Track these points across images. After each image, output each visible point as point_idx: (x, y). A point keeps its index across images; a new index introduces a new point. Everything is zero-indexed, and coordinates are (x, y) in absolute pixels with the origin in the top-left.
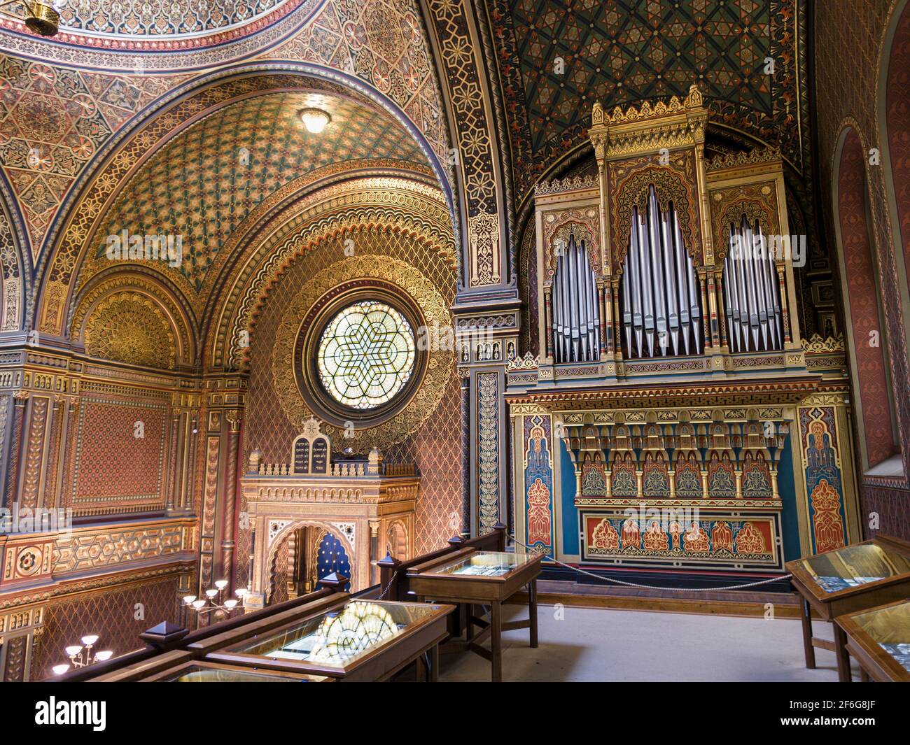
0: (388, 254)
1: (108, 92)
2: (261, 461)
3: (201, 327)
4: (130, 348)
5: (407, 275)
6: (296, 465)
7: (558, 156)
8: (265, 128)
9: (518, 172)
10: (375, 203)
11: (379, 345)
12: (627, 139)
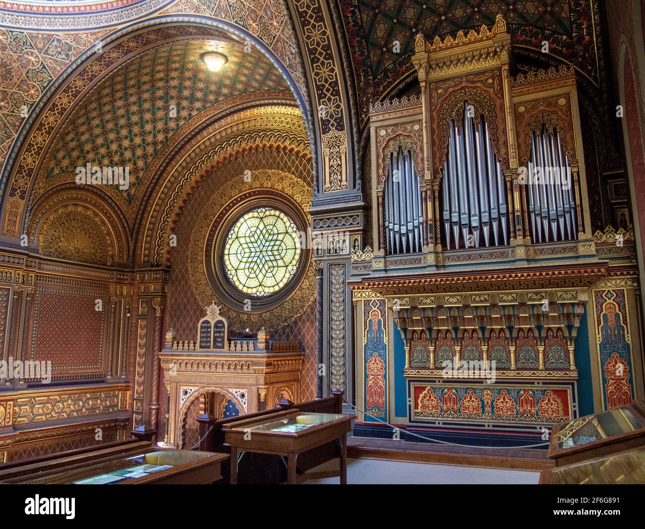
0: (278, 169)
1: (48, 47)
2: (174, 338)
3: (133, 231)
4: (75, 248)
5: (293, 185)
6: (201, 342)
7: (395, 80)
8: (176, 70)
9: (362, 95)
10: (268, 127)
11: (272, 243)
12: (444, 63)
